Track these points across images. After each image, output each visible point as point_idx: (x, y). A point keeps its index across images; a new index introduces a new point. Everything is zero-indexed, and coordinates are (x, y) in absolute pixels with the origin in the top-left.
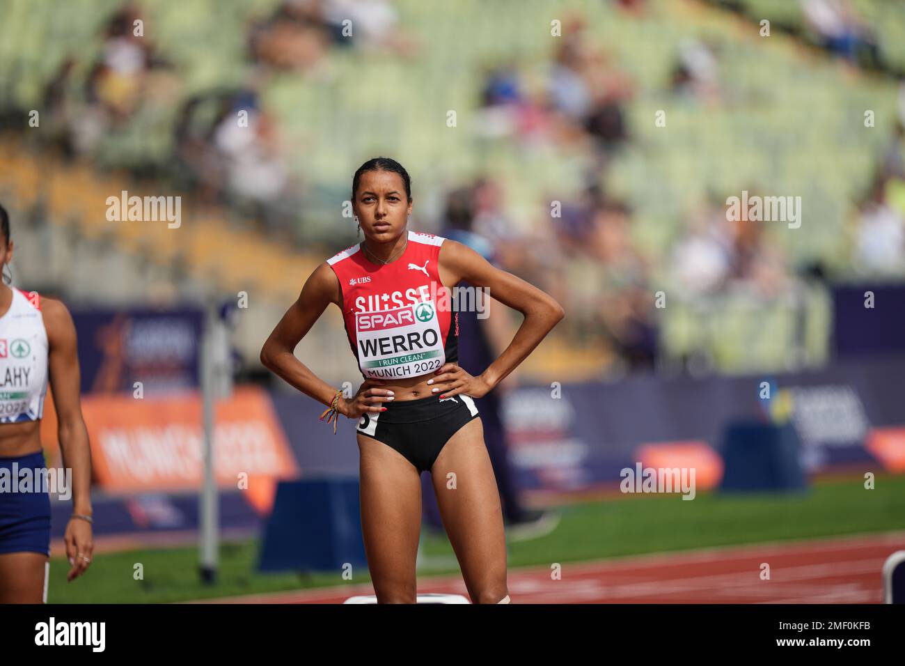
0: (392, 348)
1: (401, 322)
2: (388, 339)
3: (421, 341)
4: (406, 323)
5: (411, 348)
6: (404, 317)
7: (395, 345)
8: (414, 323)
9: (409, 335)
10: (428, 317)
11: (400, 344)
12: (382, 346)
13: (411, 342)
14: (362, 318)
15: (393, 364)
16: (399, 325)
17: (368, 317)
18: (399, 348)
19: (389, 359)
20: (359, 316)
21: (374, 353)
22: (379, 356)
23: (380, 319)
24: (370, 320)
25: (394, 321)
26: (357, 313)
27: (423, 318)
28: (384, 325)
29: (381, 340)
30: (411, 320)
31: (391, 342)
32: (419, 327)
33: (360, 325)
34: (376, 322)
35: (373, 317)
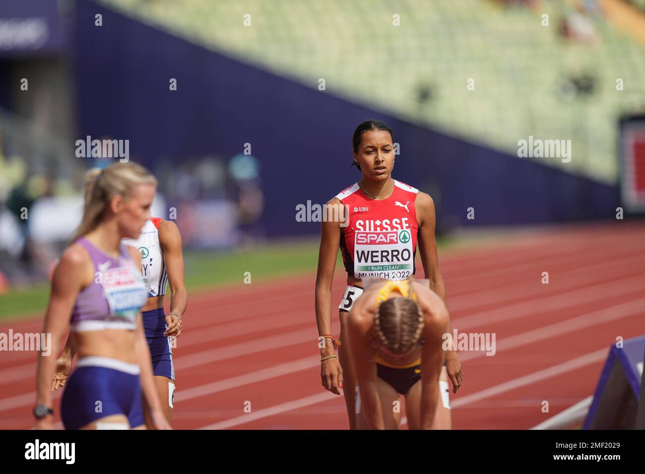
0: (379, 259)
1: (388, 241)
2: (378, 252)
3: (399, 257)
4: (392, 242)
5: (392, 261)
6: (391, 238)
7: (382, 256)
8: (397, 243)
9: (393, 251)
10: (407, 240)
11: (386, 257)
12: (372, 256)
13: (393, 256)
14: (360, 235)
15: (378, 270)
16: (387, 243)
17: (365, 235)
18: (384, 259)
19: (376, 266)
20: (358, 233)
21: (366, 261)
22: (369, 263)
23: (374, 237)
24: (366, 237)
25: (384, 239)
26: (357, 231)
27: (403, 241)
28: (377, 242)
29: (372, 252)
30: (396, 241)
31: (379, 254)
32: (400, 247)
33: (358, 239)
34: (372, 239)
35: (369, 235)
